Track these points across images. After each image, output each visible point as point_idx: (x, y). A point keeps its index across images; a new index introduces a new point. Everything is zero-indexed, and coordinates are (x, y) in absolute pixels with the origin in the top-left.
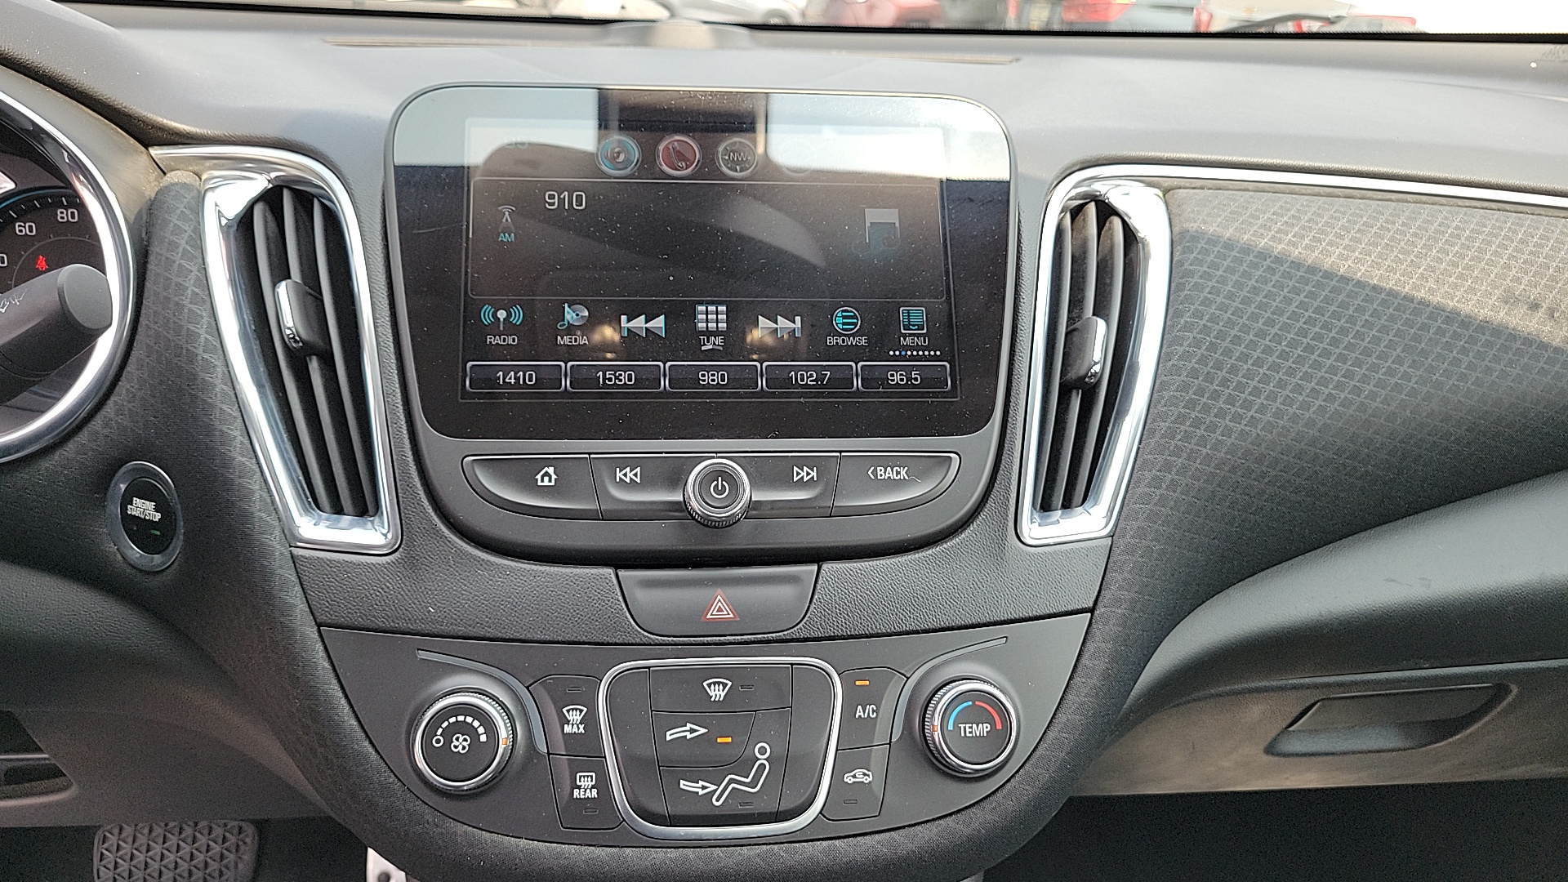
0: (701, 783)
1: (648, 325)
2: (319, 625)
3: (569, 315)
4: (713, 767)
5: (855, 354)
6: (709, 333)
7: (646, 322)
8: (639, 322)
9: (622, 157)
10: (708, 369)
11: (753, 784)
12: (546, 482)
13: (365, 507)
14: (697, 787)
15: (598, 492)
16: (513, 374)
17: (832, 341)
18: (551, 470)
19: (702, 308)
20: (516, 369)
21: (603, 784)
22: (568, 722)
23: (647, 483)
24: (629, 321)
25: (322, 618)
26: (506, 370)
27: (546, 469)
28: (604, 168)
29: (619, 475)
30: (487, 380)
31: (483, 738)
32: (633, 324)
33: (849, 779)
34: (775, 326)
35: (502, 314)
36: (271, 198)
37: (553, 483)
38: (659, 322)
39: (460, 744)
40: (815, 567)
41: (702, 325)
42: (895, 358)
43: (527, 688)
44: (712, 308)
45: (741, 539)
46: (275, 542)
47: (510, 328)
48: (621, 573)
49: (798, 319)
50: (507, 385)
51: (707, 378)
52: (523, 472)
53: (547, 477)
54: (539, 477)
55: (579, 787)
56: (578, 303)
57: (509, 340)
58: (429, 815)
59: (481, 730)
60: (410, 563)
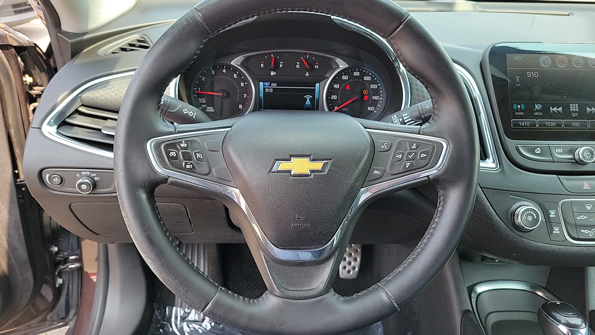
0: (586, 230)
1: (558, 109)
2: (481, 188)
3: (537, 107)
4: (589, 226)
6: (574, 112)
7: (557, 109)
8: (555, 109)
9: (546, 62)
10: (574, 122)
12: (538, 152)
14: (586, 231)
15: (552, 155)
16: (525, 122)
18: (539, 149)
19: (571, 105)
21: (561, 230)
22: (551, 214)
23: (564, 153)
24: (552, 108)
25: (482, 186)
26: (522, 122)
27: (537, 149)
28: (542, 65)
29: (557, 150)
30: (517, 125)
31: (535, 217)
32: (553, 109)
34: (591, 110)
35: (519, 106)
37: (540, 153)
38: (560, 109)
39: (530, 218)
41: (572, 110)
43: (539, 205)
44: (574, 105)
47: (521, 110)
48: (559, 176)
50: (522, 126)
51: (574, 124)
52: (532, 150)
54: (536, 151)
55: (555, 231)
56: (539, 103)
57: (521, 114)
58: (517, 236)
59: (535, 215)
60: (503, 172)
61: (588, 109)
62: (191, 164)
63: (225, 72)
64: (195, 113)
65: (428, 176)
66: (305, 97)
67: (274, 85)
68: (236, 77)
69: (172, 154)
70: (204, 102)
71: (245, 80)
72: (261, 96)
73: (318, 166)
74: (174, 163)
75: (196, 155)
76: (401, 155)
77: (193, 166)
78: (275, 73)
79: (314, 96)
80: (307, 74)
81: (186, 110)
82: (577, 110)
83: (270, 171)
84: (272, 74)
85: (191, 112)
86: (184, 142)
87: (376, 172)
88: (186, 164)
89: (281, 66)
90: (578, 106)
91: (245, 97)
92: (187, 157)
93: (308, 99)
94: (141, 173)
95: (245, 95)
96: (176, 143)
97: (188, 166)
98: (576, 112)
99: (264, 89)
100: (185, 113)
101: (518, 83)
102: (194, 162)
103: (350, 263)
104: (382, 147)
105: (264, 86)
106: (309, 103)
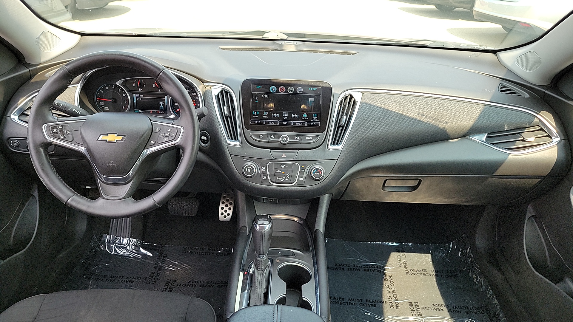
2: (230, 155)
3: (265, 113)
4: (282, 176)
5: (306, 120)
6: (285, 117)
8: (275, 115)
9: (274, 90)
11: (287, 179)
13: (236, 139)
14: (279, 179)
15: (268, 139)
16: (258, 122)
17: (303, 118)
18: (262, 135)
19: (284, 113)
20: (257, 121)
21: (267, 177)
22: (263, 169)
23: (275, 138)
25: (231, 154)
28: (271, 91)
29: (271, 136)
30: (253, 122)
31: (252, 170)
32: (274, 115)
33: (300, 179)
34: (294, 116)
35: (256, 113)
36: (221, 92)
38: (278, 115)
39: (249, 171)
40: (297, 151)
41: (284, 115)
42: (312, 121)
43: (258, 164)
44: (286, 113)
45: (287, 147)
46: (225, 143)
47: (257, 115)
48: (271, 150)
49: (298, 115)
50: (256, 123)
51: (284, 123)
52: (258, 136)
53: (261, 136)
55: (264, 178)
56: (266, 111)
57: (257, 117)
58: (244, 180)
59: (252, 169)
60: (242, 147)
61: (293, 115)
62: (64, 136)
63: (114, 88)
64: (80, 112)
65: (174, 144)
66: (160, 103)
67: (142, 96)
68: (120, 91)
69: (55, 131)
70: (103, 104)
71: (125, 93)
72: (134, 102)
73: (120, 138)
74: (55, 135)
75: (66, 132)
76: (163, 134)
77: (65, 137)
78: (141, 90)
79: (165, 103)
80: (160, 91)
81: (75, 110)
82: (287, 116)
83: (97, 140)
84: (140, 90)
85: (78, 111)
86: (61, 126)
87: (152, 142)
88: (61, 136)
89: (144, 86)
90: (288, 114)
91: (126, 102)
92: (63, 133)
93: (161, 105)
94: (39, 140)
95: (126, 101)
96: (56, 127)
97: (62, 137)
98: (286, 117)
99: (136, 98)
100: (74, 111)
101: (257, 100)
102: (66, 135)
103: (226, 211)
104: (156, 130)
105: (136, 96)
106: (162, 107)
